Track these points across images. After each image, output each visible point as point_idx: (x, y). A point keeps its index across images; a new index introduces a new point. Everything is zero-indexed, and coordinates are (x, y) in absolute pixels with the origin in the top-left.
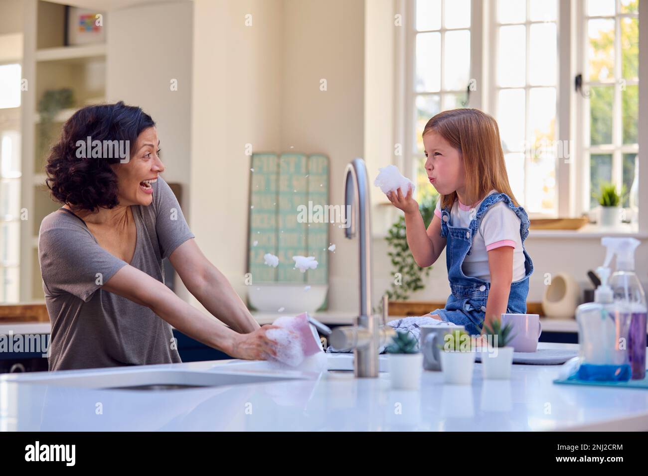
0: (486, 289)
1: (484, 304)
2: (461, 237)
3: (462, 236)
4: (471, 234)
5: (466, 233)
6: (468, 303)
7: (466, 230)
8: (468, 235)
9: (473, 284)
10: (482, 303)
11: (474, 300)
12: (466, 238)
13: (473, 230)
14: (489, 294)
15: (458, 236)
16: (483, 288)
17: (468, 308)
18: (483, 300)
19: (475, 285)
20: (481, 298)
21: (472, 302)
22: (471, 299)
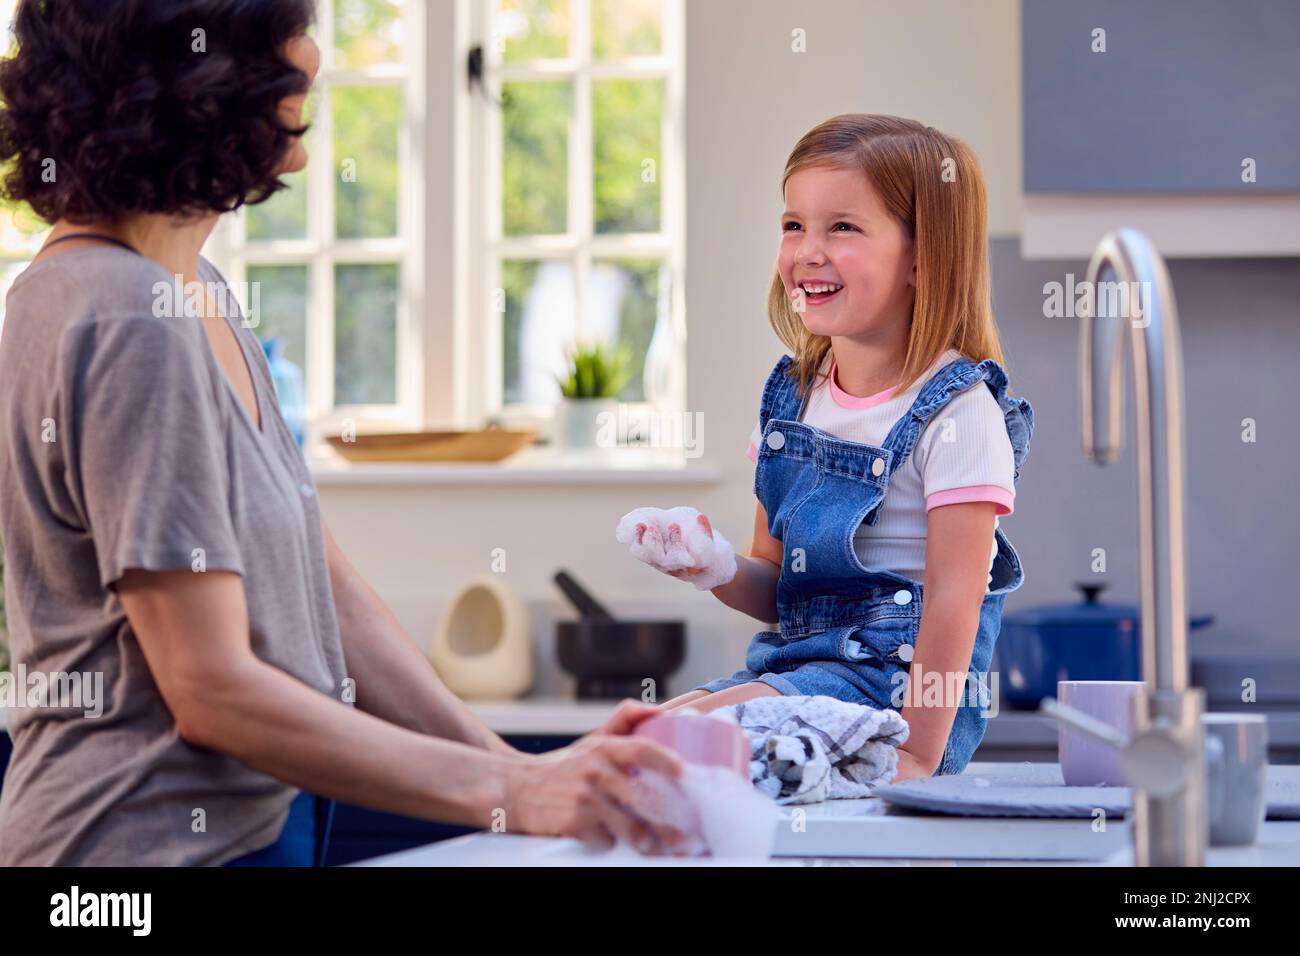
0: (913, 600)
1: (910, 640)
2: (854, 473)
3: (857, 468)
4: (889, 464)
5: (872, 461)
6: (853, 637)
7: (874, 453)
8: (878, 467)
9: (869, 590)
10: (902, 635)
11: (877, 629)
12: (871, 476)
13: (897, 455)
14: (923, 611)
15: (845, 469)
16: (903, 597)
17: (853, 650)
18: (906, 628)
19: (877, 591)
20: (900, 622)
21: (870, 634)
22: (863, 628)
